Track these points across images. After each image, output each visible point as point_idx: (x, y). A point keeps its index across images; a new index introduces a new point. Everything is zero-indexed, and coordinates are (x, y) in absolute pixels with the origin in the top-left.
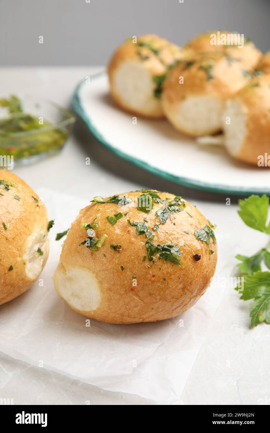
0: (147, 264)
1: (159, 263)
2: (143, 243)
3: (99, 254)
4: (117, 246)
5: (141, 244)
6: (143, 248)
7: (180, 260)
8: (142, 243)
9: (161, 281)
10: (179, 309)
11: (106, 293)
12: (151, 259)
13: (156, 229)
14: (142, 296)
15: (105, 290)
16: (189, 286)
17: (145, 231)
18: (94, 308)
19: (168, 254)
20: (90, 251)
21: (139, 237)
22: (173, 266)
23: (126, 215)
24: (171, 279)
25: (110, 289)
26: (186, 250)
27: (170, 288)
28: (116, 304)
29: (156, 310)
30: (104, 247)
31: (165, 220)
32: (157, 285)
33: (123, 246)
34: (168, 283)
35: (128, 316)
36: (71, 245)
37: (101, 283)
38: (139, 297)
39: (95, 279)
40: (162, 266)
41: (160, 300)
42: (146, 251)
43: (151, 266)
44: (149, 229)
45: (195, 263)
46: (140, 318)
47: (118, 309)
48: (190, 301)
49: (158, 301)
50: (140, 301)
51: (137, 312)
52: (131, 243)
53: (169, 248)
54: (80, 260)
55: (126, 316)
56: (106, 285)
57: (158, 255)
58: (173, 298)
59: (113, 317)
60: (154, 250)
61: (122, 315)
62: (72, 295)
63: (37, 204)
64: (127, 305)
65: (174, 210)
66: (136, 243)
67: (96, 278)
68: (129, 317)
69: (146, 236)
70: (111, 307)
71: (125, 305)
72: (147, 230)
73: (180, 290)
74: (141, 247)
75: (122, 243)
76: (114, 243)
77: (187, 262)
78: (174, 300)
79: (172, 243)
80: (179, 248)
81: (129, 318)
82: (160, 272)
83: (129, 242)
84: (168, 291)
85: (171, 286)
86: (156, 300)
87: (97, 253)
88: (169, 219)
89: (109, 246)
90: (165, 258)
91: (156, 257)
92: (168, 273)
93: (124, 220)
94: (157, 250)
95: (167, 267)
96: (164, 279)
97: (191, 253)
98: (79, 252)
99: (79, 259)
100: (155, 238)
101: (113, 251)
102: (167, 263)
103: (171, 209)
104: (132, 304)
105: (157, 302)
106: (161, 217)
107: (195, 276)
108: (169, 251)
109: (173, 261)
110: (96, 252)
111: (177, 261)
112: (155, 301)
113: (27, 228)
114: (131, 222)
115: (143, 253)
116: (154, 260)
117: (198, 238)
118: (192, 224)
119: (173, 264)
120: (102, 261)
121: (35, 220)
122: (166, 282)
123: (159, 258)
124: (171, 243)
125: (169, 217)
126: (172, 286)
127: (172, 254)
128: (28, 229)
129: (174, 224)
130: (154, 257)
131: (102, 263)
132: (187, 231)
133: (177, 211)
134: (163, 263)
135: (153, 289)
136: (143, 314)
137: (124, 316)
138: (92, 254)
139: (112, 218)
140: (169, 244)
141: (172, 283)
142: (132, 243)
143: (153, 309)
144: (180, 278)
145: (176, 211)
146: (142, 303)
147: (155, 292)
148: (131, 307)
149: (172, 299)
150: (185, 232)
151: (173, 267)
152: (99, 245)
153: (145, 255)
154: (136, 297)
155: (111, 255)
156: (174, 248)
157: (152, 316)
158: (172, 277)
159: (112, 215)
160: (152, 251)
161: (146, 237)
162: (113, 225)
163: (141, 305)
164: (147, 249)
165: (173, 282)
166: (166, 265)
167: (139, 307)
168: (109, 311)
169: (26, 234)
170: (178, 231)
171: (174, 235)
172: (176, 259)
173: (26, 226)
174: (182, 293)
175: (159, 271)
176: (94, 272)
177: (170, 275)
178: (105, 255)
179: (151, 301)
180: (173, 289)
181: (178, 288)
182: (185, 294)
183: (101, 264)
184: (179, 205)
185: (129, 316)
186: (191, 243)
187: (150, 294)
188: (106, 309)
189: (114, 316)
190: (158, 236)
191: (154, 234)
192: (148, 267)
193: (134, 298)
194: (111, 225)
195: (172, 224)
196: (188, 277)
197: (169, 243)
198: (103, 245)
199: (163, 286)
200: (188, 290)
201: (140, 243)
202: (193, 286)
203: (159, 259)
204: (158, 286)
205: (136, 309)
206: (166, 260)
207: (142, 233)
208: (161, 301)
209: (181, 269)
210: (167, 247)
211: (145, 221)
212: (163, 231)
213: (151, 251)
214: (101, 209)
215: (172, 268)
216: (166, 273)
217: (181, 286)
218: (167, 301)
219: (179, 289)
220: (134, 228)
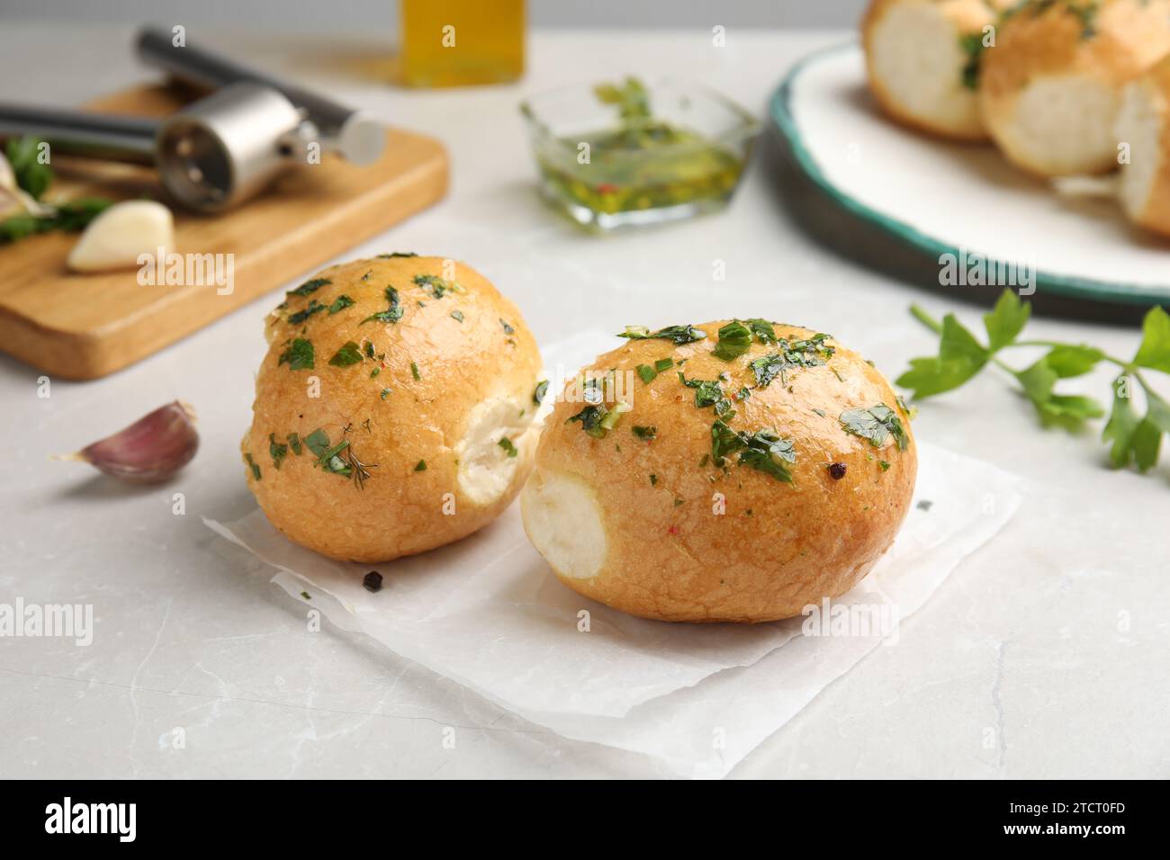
0: (710, 473)
1: (740, 474)
2: (707, 427)
3: (606, 447)
4: (647, 428)
5: (703, 427)
6: (704, 438)
7: (793, 471)
8: (705, 425)
9: (740, 515)
10: (791, 592)
11: (617, 535)
12: (720, 464)
13: (742, 397)
14: (695, 548)
15: (615, 527)
16: (813, 535)
17: (716, 399)
18: (594, 572)
19: (762, 455)
20: (589, 437)
21: (699, 413)
22: (772, 483)
23: (680, 363)
24: (765, 513)
25: (624, 527)
26: (810, 451)
27: (763, 534)
28: (639, 563)
29: (730, 586)
30: (619, 429)
31: (770, 379)
32: (731, 523)
33: (660, 431)
34: (758, 522)
35: (668, 594)
36: (557, 425)
37: (607, 511)
38: (689, 549)
39: (594, 500)
40: (747, 481)
41: (737, 562)
42: (711, 445)
43: (719, 479)
44: (726, 396)
45: (832, 483)
46: (698, 604)
47: (644, 576)
48: (819, 575)
49: (733, 562)
50: (690, 559)
51: (686, 585)
52: (680, 423)
53: (766, 442)
54: (569, 459)
55: (663, 595)
56: (617, 516)
57: (738, 455)
58: (772, 559)
59: (636, 595)
60: (731, 442)
61: (655, 592)
62: (554, 540)
63: (508, 337)
64: (665, 568)
65: (799, 361)
66: (689, 425)
67: (597, 498)
68: (671, 598)
69: (715, 410)
70: (629, 569)
71: (658, 566)
72: (720, 399)
73: (789, 544)
74: (700, 434)
75: (660, 422)
76: (642, 422)
77: (810, 480)
78: (776, 565)
79: (776, 431)
80: (790, 445)
81: (673, 601)
82: (739, 494)
83: (676, 422)
84: (758, 541)
85: (764, 530)
86: (729, 559)
87: (602, 443)
88: (779, 380)
89: (630, 427)
90: (755, 463)
91: (733, 460)
92: (758, 498)
93: (673, 374)
94: (737, 443)
95: (757, 486)
96: (749, 512)
97: (825, 458)
98: (567, 441)
99: (566, 456)
100: (737, 417)
101: (636, 439)
102: (757, 475)
103: (790, 358)
104: (675, 566)
105: (731, 566)
106: (760, 371)
107: (831, 514)
108: (767, 448)
109: (775, 472)
110: (601, 441)
111: (781, 472)
112: (726, 563)
113: (472, 384)
114: (686, 379)
115: (704, 448)
116: (726, 465)
117: (848, 429)
118: (839, 397)
119: (773, 479)
120: (612, 460)
121: (498, 372)
122: (754, 519)
123: (738, 462)
124: (772, 430)
125: (780, 373)
126: (768, 531)
127: (770, 455)
128: (477, 388)
129: (790, 391)
130: (726, 459)
131: (612, 466)
132: (820, 408)
133: (807, 363)
134: (749, 474)
135: (721, 533)
136: (701, 594)
137: (659, 595)
138: (593, 445)
139: (648, 369)
140: (766, 432)
141: (768, 523)
142: (682, 424)
143: (722, 582)
144: (788, 515)
145: (805, 365)
146: (695, 564)
147: (725, 541)
148: (672, 572)
149: (768, 563)
150: (814, 410)
151: (774, 487)
152: (608, 425)
153: (704, 452)
154: (682, 549)
155: (632, 448)
156: (778, 443)
157: (724, 599)
158: (769, 509)
159: (649, 362)
160: (723, 442)
161: (716, 413)
162: (646, 383)
163: (694, 569)
164: (714, 441)
165: (770, 522)
166: (755, 479)
167: (691, 574)
168: (626, 580)
169: (468, 398)
170: (797, 406)
171: (785, 413)
172: (780, 467)
173: (468, 380)
174: (794, 550)
175: (738, 491)
176: (593, 487)
177: (765, 504)
178: (618, 447)
179: (718, 560)
180: (771, 539)
181: (785, 538)
182: (802, 555)
183: (610, 469)
184: (818, 351)
185: (670, 596)
186: (825, 436)
187: (715, 545)
188: (619, 575)
189: (637, 592)
190: (743, 414)
191: (734, 407)
192: (712, 480)
193: (677, 551)
194: (642, 383)
195: (785, 392)
196: (810, 513)
197: (770, 431)
198: (617, 425)
199: (746, 529)
200: (810, 545)
201: (700, 425)
202: (822, 537)
203: (740, 463)
204: (733, 526)
205: (685, 580)
206: (756, 468)
207: (707, 403)
208: (740, 564)
209: (793, 493)
210: (760, 439)
211: (722, 378)
212: (759, 403)
213: (722, 444)
214: (631, 350)
215: (770, 488)
216: (753, 497)
217: (791, 533)
218: (755, 565)
219: (788, 541)
220: (693, 391)
